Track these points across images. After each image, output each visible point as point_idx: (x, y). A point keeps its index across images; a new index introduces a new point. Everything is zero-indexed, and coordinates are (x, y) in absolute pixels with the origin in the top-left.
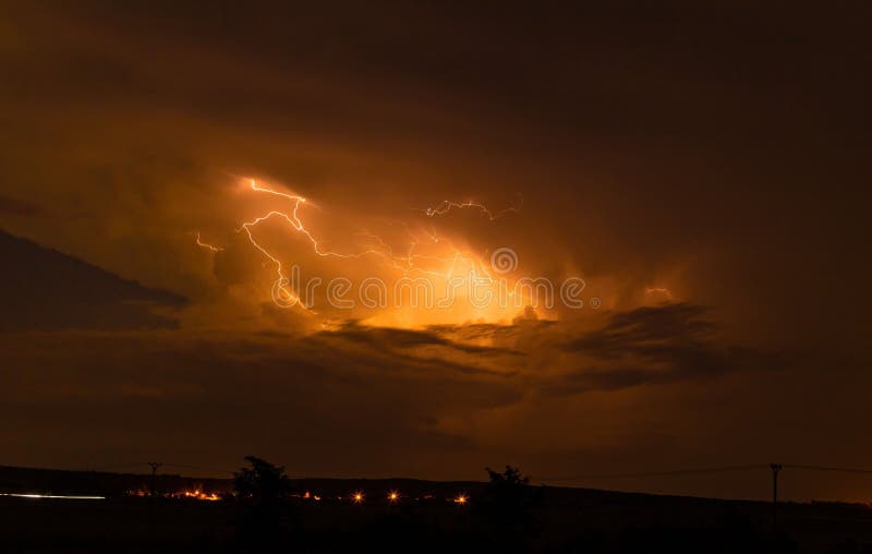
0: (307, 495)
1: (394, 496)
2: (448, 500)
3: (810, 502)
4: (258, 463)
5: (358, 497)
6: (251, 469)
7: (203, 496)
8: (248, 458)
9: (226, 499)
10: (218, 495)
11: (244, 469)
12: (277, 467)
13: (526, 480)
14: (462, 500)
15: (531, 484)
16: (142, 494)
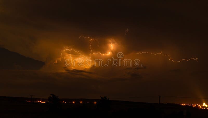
0: (63, 102)
1: (81, 102)
2: (92, 103)
3: (167, 103)
4: (53, 95)
5: (74, 102)
6: (52, 96)
7: (42, 102)
8: (51, 94)
9: (46, 103)
10: (45, 102)
11: (50, 97)
12: (57, 96)
13: (108, 99)
14: (95, 103)
15: (109, 99)
16: (29, 102)
